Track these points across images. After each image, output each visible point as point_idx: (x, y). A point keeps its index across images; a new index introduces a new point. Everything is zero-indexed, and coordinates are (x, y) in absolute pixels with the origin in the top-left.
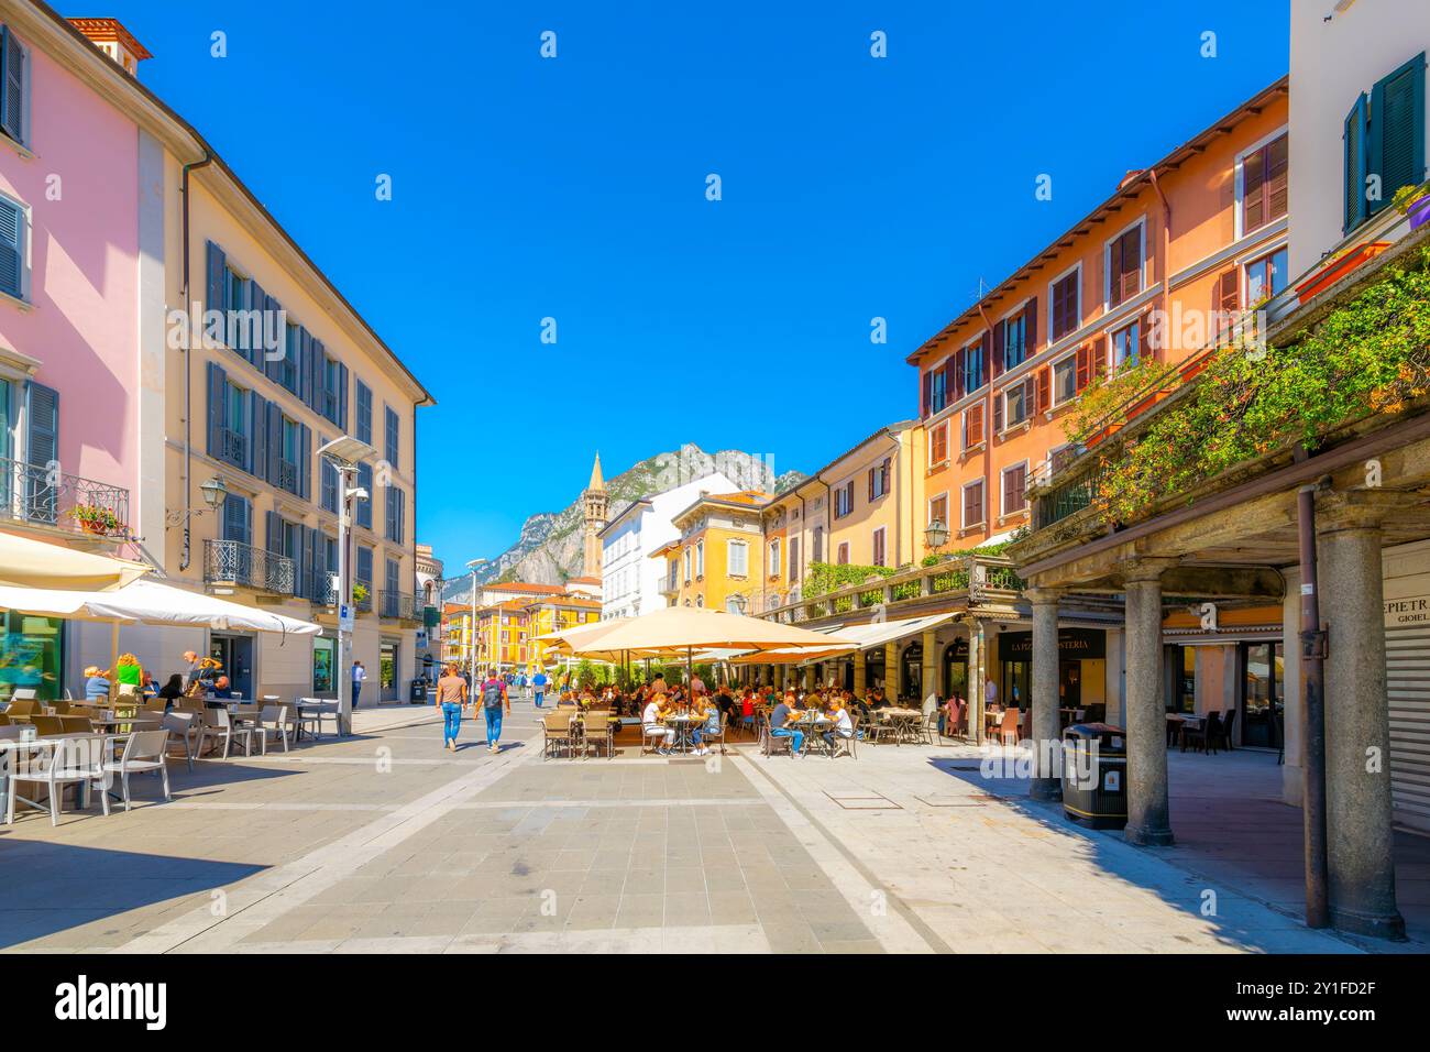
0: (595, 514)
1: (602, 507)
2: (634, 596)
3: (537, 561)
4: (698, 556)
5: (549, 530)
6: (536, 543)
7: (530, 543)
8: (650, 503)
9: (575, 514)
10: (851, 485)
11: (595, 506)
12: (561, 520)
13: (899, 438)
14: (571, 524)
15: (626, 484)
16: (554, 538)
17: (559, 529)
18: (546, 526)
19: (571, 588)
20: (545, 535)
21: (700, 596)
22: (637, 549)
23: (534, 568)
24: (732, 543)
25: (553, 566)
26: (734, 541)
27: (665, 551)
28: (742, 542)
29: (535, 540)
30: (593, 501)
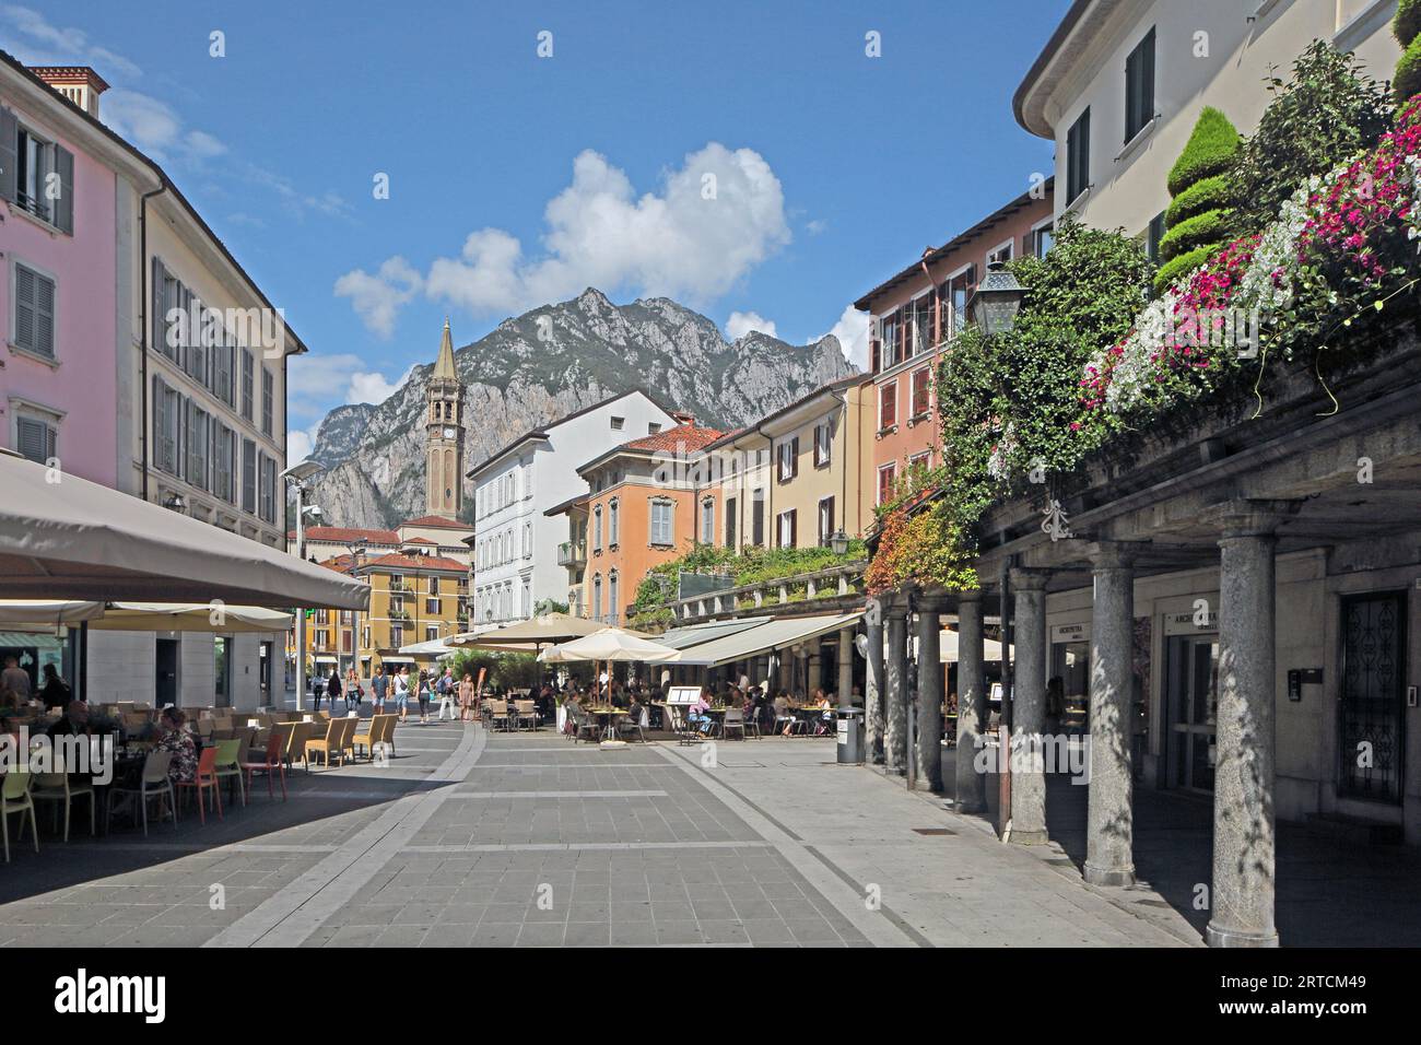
0: (442, 415)
1: (454, 406)
2: (521, 564)
3: (343, 486)
4: (611, 519)
5: (361, 434)
6: (340, 455)
7: (330, 454)
8: (546, 437)
9: (403, 407)
10: (795, 442)
11: (442, 404)
12: (381, 416)
13: (845, 397)
14: (397, 423)
15: (484, 358)
16: (368, 447)
17: (378, 433)
18: (356, 427)
19: (405, 534)
20: (355, 442)
21: (613, 571)
22: (527, 498)
23: (338, 496)
24: (655, 504)
25: (368, 493)
26: (658, 500)
27: (566, 508)
28: (667, 501)
29: (339, 449)
30: (440, 395)
